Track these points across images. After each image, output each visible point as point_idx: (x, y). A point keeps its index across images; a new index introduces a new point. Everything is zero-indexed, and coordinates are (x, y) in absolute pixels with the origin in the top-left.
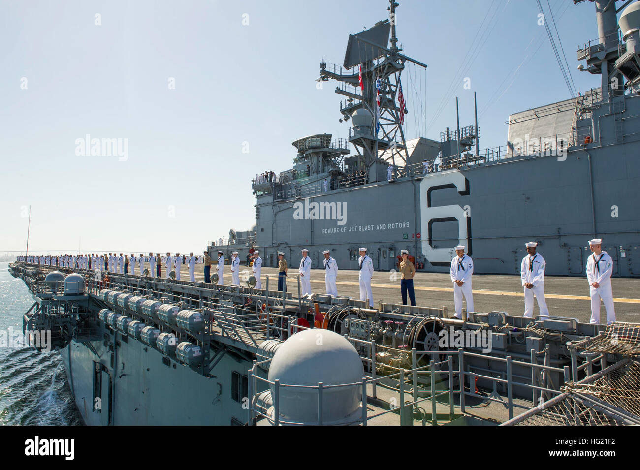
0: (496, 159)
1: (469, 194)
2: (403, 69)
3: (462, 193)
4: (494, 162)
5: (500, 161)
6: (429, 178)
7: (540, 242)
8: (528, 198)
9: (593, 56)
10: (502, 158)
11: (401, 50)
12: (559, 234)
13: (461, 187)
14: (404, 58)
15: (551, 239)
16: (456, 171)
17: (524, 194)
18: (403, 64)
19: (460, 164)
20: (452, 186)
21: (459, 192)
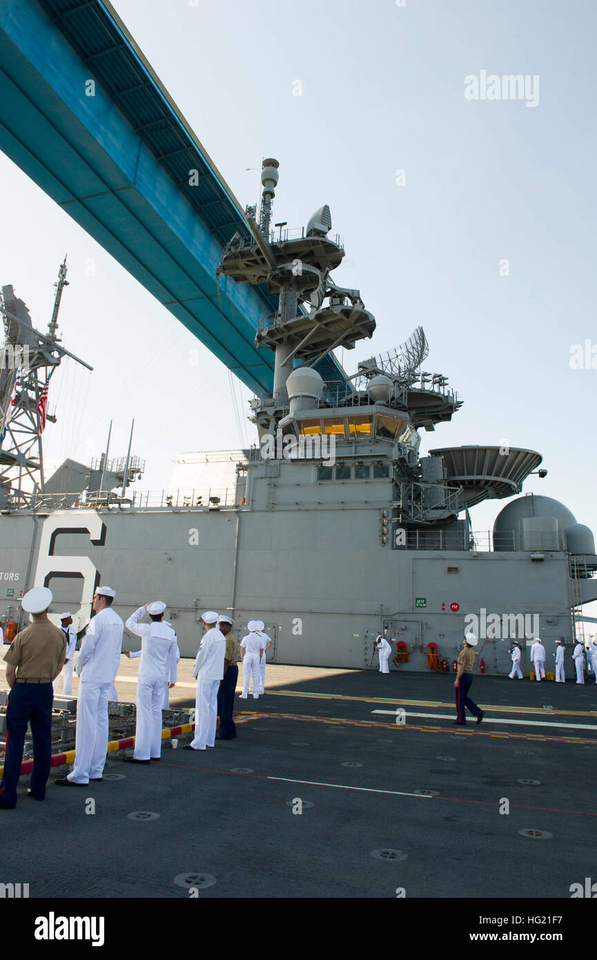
0: (144, 505)
1: (103, 545)
2: (58, 364)
3: (95, 543)
4: (140, 509)
5: (147, 509)
6: (57, 516)
7: (175, 614)
8: (170, 559)
9: (263, 410)
10: (150, 505)
11: (60, 340)
12: (197, 606)
13: (96, 535)
14: (63, 352)
15: (187, 611)
16: (93, 512)
17: (166, 554)
18: (59, 359)
19: (98, 504)
20: (84, 531)
21: (92, 541)
